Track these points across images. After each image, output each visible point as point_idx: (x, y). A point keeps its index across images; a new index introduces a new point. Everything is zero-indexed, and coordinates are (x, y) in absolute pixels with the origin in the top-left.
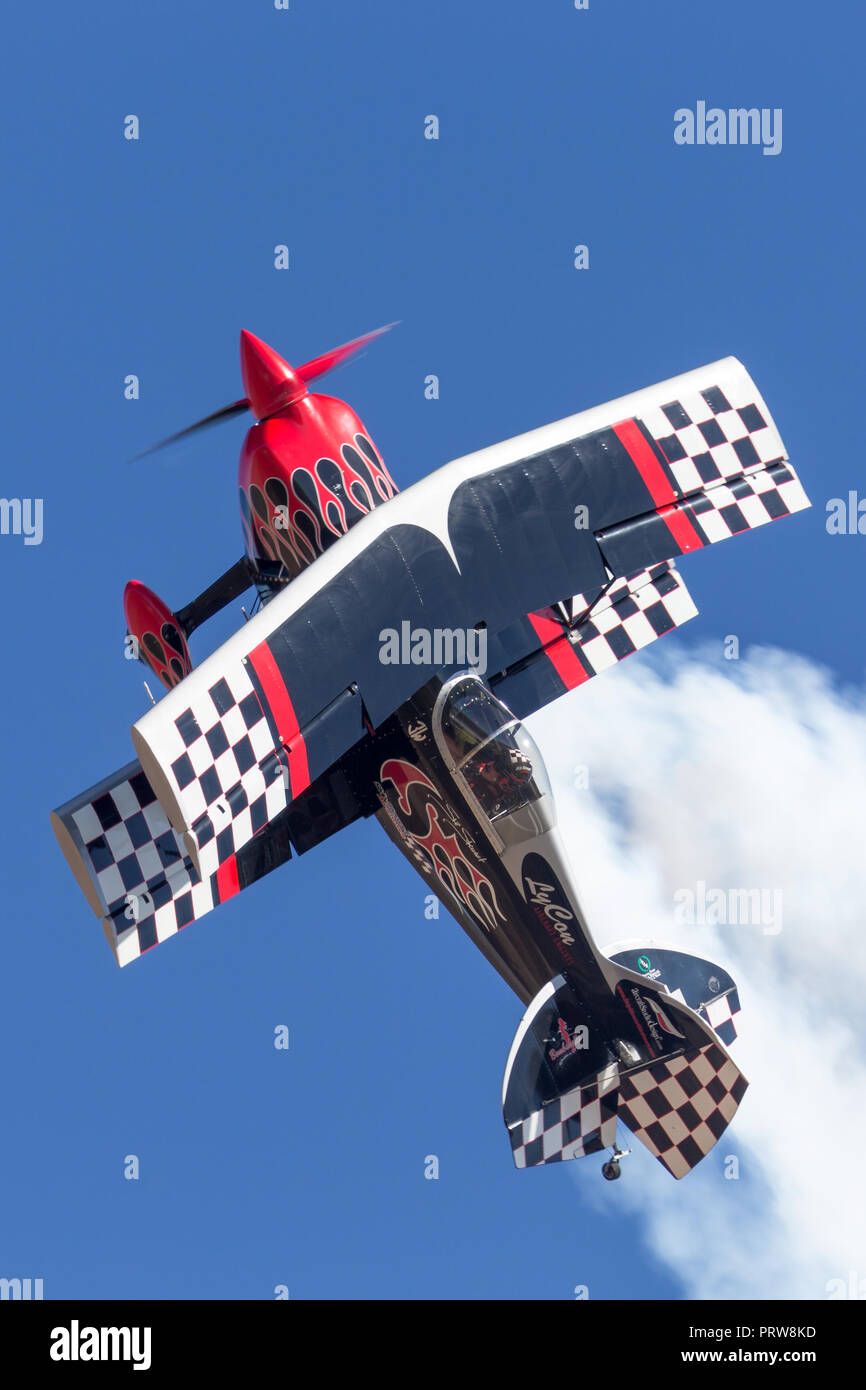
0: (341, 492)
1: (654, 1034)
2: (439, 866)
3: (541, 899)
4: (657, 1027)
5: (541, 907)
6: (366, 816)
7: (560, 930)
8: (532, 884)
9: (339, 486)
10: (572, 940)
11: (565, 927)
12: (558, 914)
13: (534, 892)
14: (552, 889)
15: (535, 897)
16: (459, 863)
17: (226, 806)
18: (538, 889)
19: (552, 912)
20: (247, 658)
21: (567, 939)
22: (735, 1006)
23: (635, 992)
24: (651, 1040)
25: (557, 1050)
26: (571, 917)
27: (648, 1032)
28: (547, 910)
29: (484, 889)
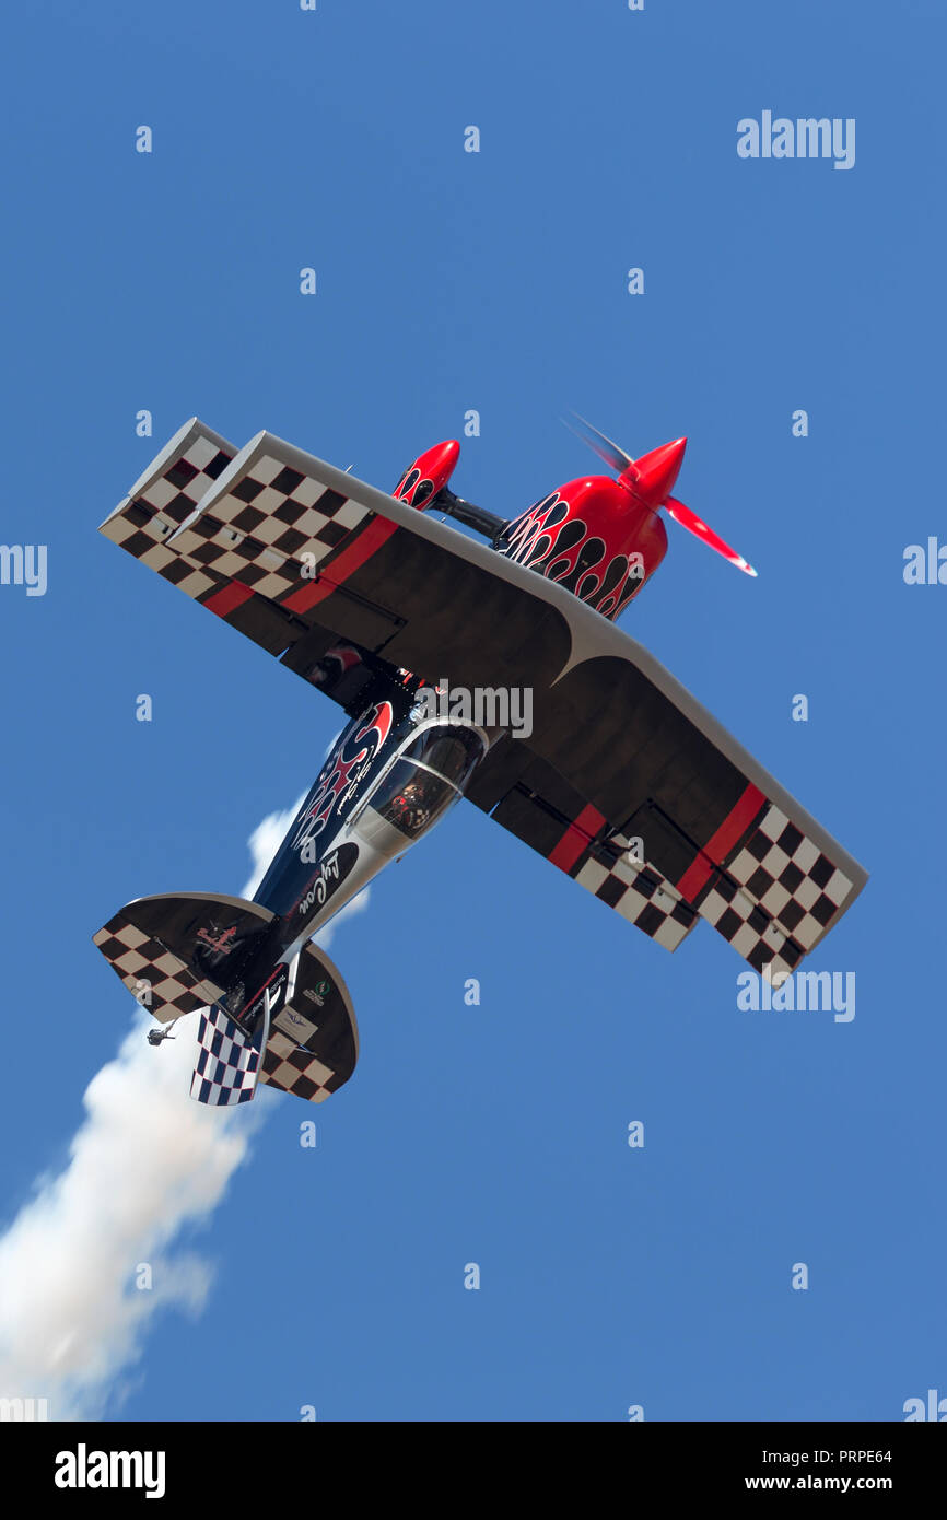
0: (581, 568)
1: (255, 1009)
2: (325, 784)
3: (325, 871)
6: (346, 712)
7: (308, 898)
8: (334, 858)
9: (586, 564)
10: (304, 912)
11: (311, 902)
13: (329, 863)
14: (337, 876)
16: (332, 795)
17: (239, 540)
18: (332, 865)
19: (320, 885)
20: (375, 515)
21: (304, 907)
23: (283, 978)
25: (208, 935)
26: (321, 902)
28: (320, 880)
29: (319, 824)
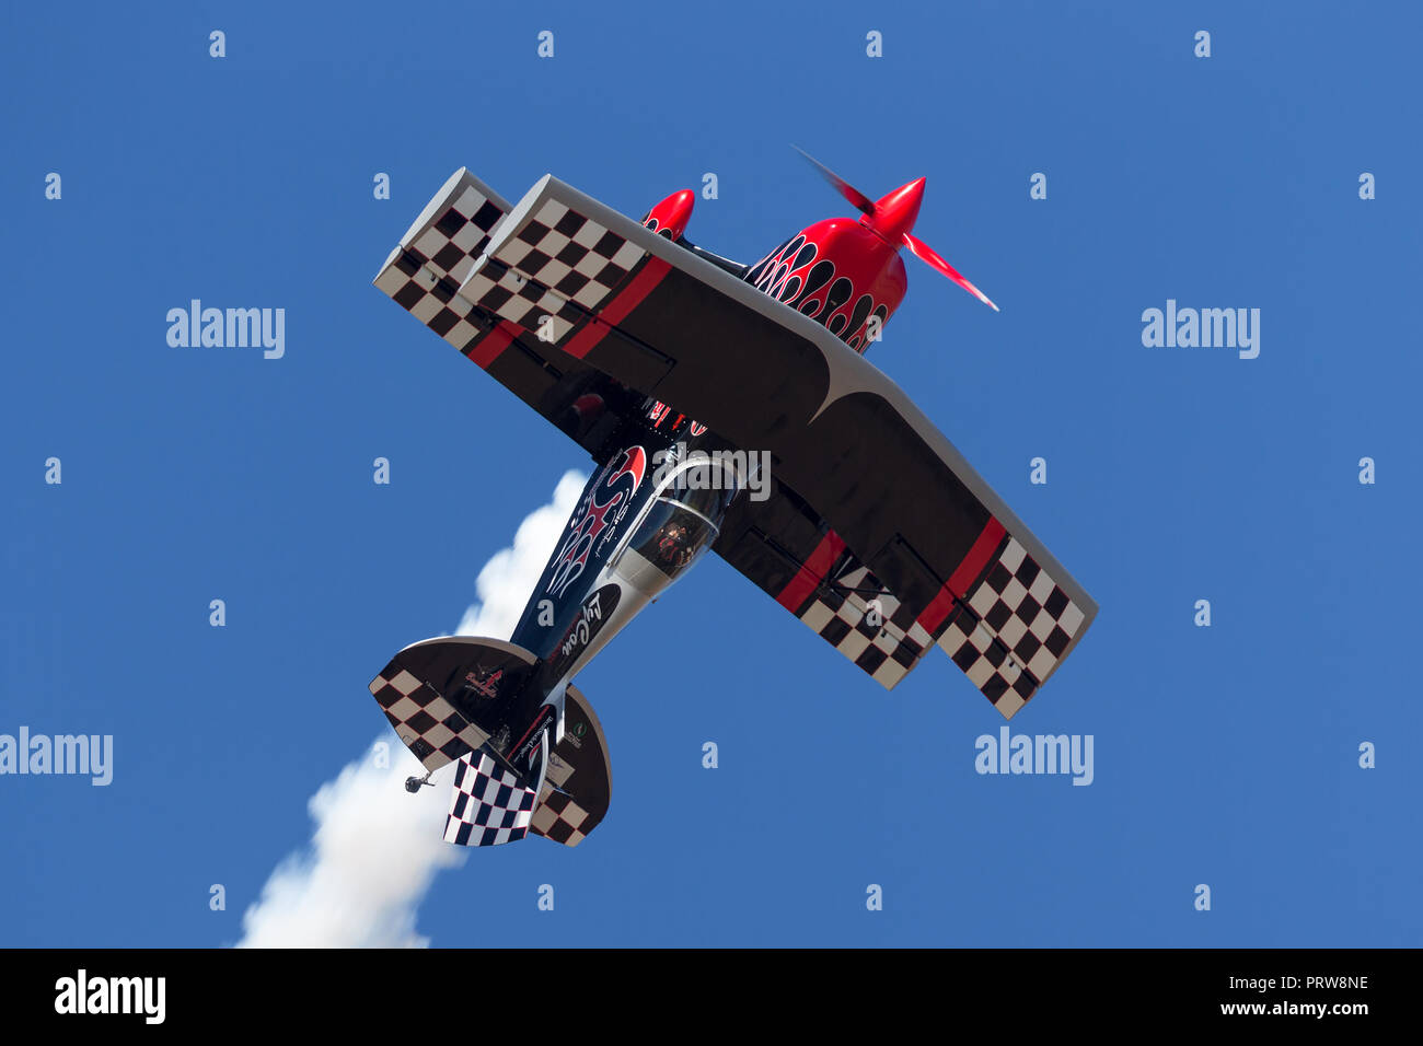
0: (830, 308)
1: (524, 750)
2: (579, 529)
3: (589, 613)
4: (530, 749)
5: (582, 616)
7: (571, 640)
8: (596, 600)
9: (835, 304)
10: (568, 654)
11: (575, 643)
12: (582, 632)
14: (599, 617)
15: (587, 608)
16: (588, 539)
17: (523, 283)
18: (595, 606)
19: (582, 627)
20: (651, 255)
21: (567, 649)
22: (586, 828)
23: (549, 720)
24: (518, 751)
25: (476, 679)
26: (585, 643)
27: (523, 745)
28: (582, 622)
29: (577, 568)
